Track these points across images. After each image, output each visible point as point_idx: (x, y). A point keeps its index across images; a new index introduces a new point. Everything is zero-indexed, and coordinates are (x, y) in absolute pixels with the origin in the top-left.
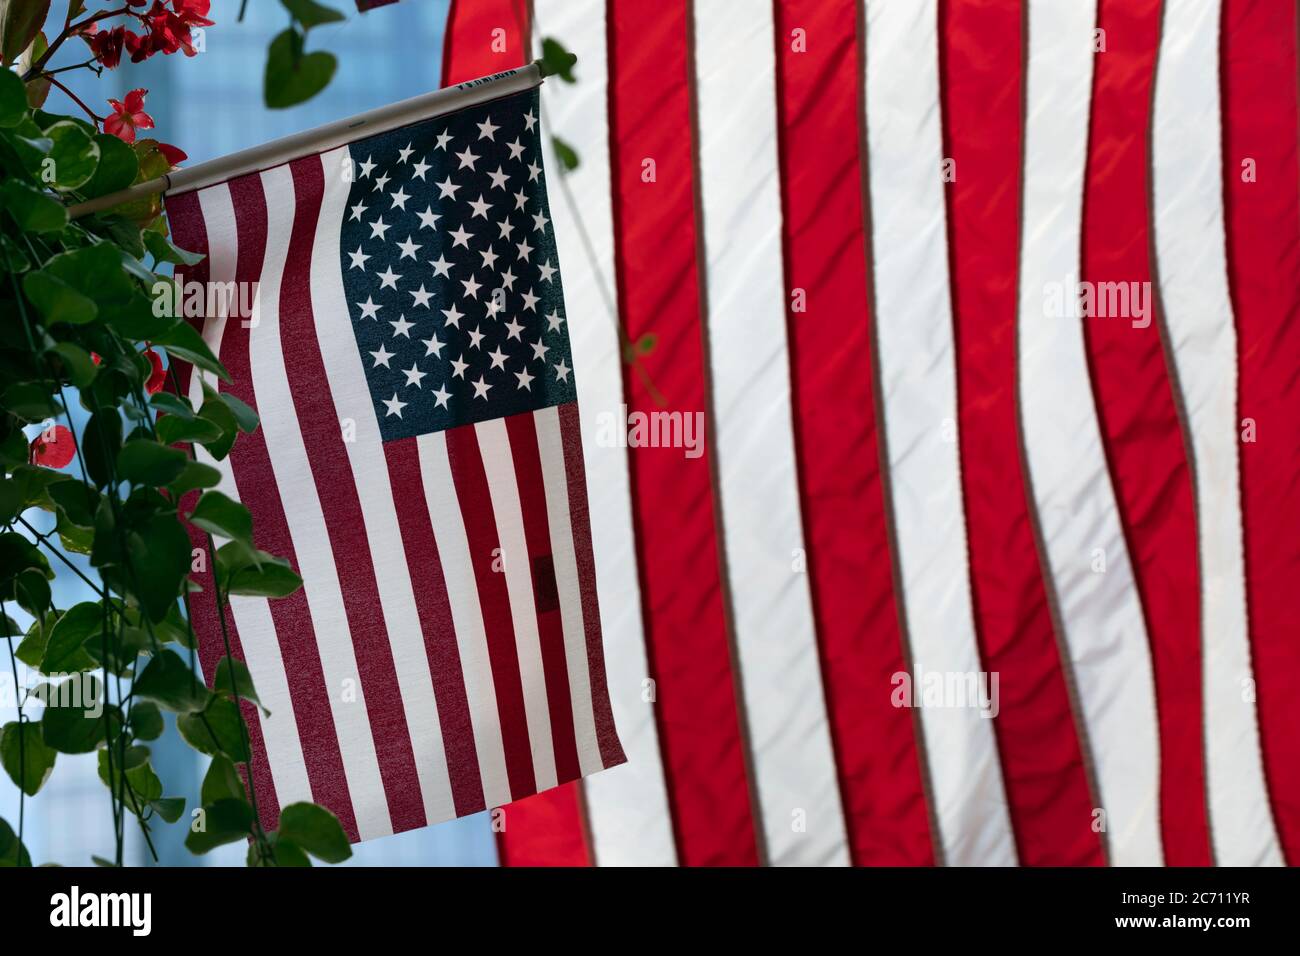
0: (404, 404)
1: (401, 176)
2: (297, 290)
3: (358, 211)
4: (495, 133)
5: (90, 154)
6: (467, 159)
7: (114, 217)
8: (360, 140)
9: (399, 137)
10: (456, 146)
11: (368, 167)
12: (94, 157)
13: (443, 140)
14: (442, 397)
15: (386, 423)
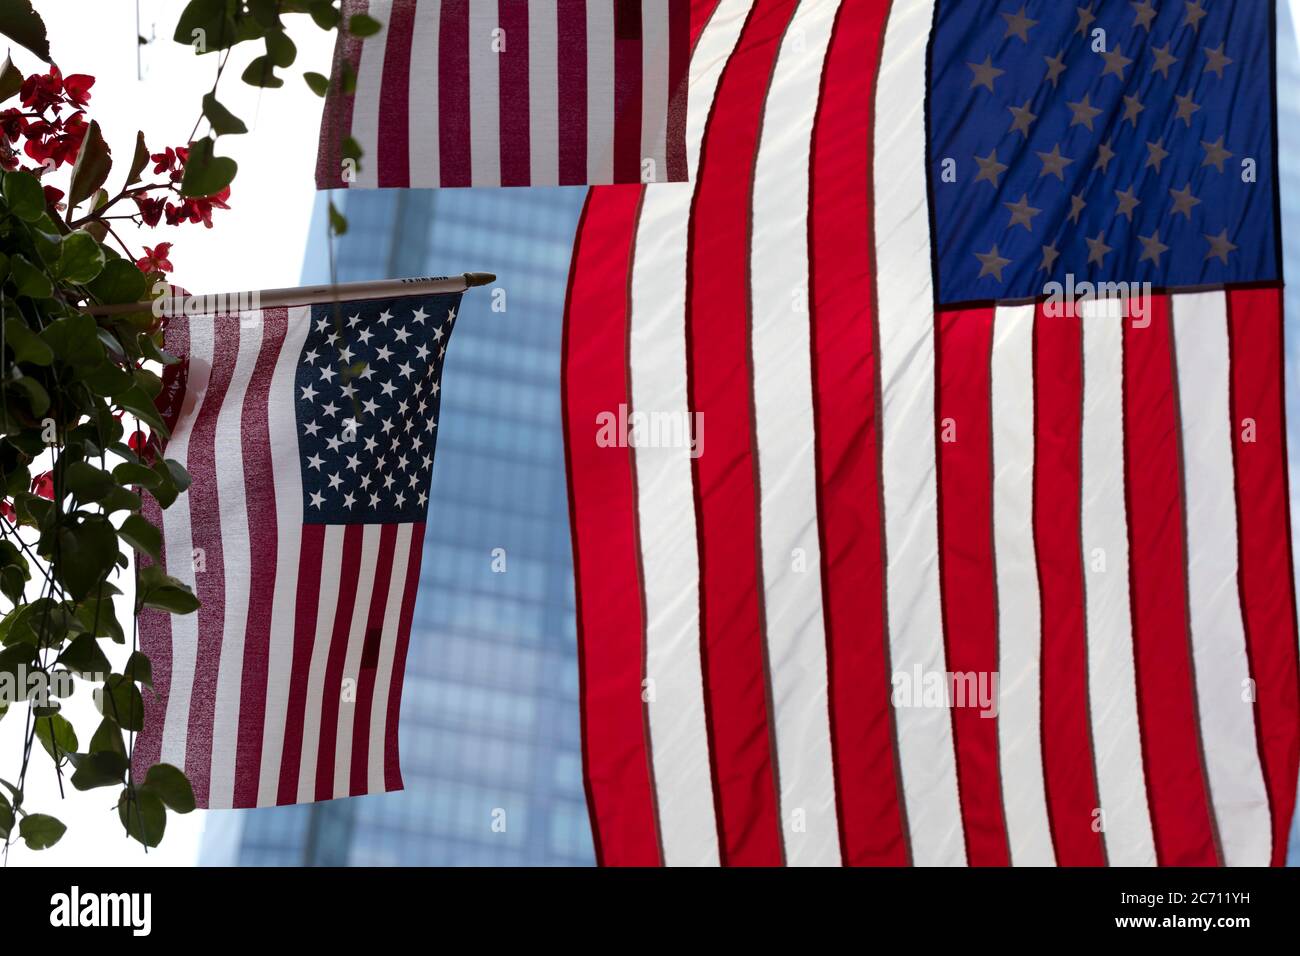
0: (324, 500)
1: (349, 337)
2: (258, 406)
3: (312, 356)
4: (425, 320)
5: (98, 259)
6: (402, 335)
7: (123, 322)
8: (321, 304)
9: (351, 308)
10: (395, 324)
11: (322, 325)
12: (100, 262)
13: (385, 317)
14: (350, 500)
15: (309, 510)
